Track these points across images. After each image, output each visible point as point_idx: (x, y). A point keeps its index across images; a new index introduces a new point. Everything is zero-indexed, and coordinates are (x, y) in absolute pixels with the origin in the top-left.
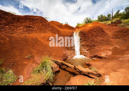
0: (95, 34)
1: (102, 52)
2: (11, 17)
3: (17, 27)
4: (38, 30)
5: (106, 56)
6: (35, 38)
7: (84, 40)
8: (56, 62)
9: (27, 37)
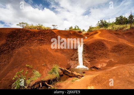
0: (96, 47)
1: (99, 64)
2: (29, 34)
3: (33, 40)
4: (48, 42)
5: (101, 67)
6: (45, 49)
7: (87, 52)
8: (61, 69)
9: (40, 49)
